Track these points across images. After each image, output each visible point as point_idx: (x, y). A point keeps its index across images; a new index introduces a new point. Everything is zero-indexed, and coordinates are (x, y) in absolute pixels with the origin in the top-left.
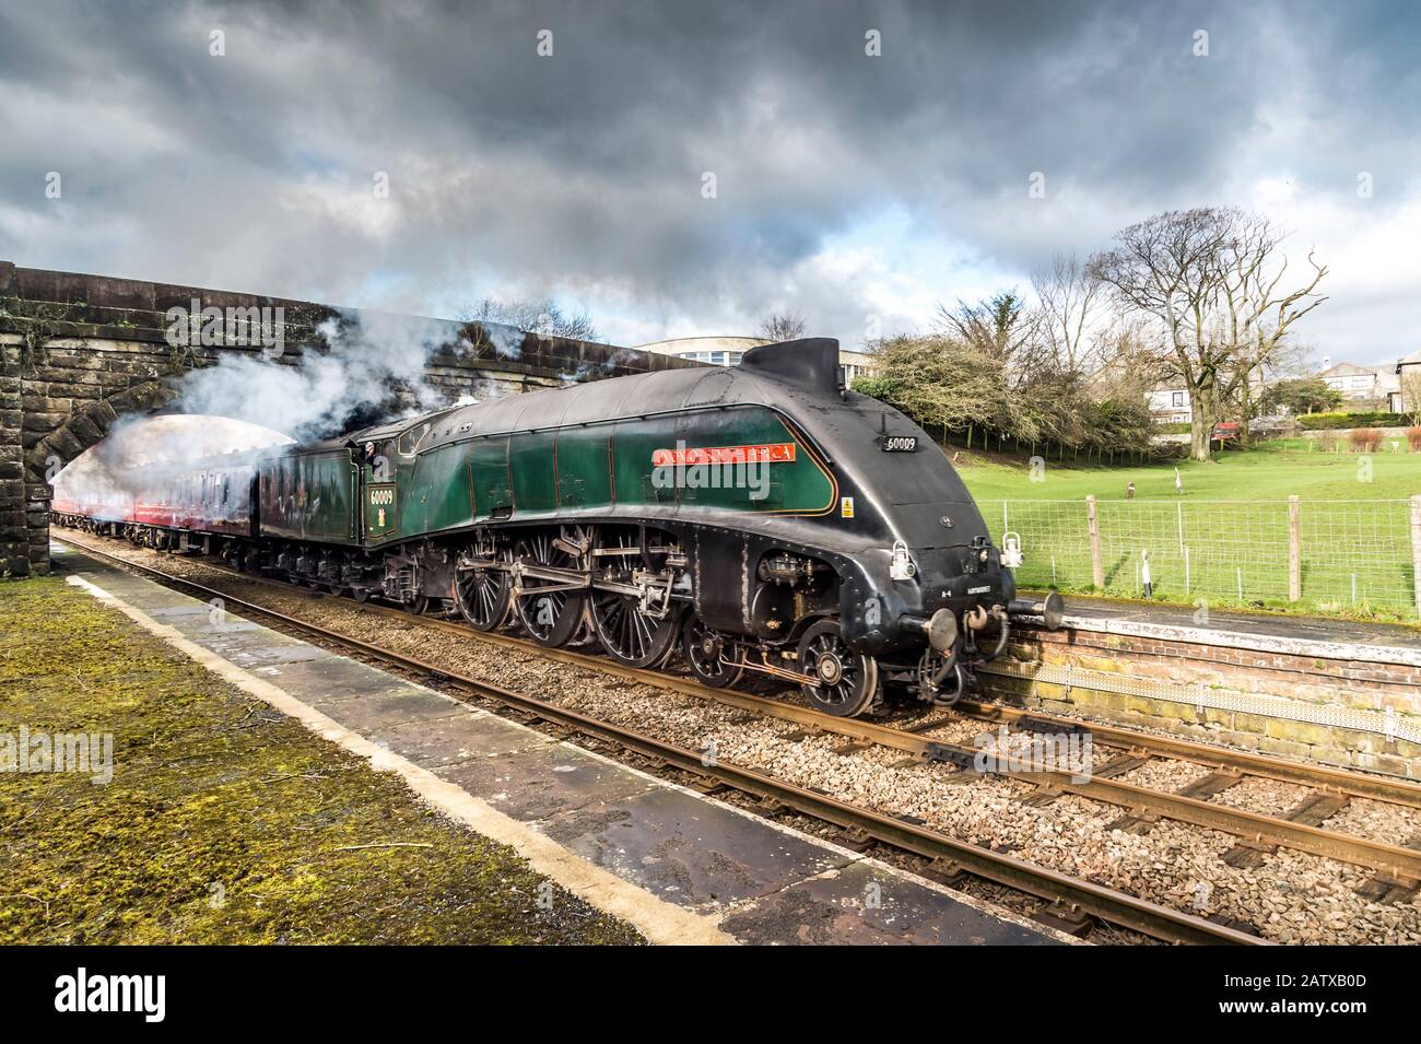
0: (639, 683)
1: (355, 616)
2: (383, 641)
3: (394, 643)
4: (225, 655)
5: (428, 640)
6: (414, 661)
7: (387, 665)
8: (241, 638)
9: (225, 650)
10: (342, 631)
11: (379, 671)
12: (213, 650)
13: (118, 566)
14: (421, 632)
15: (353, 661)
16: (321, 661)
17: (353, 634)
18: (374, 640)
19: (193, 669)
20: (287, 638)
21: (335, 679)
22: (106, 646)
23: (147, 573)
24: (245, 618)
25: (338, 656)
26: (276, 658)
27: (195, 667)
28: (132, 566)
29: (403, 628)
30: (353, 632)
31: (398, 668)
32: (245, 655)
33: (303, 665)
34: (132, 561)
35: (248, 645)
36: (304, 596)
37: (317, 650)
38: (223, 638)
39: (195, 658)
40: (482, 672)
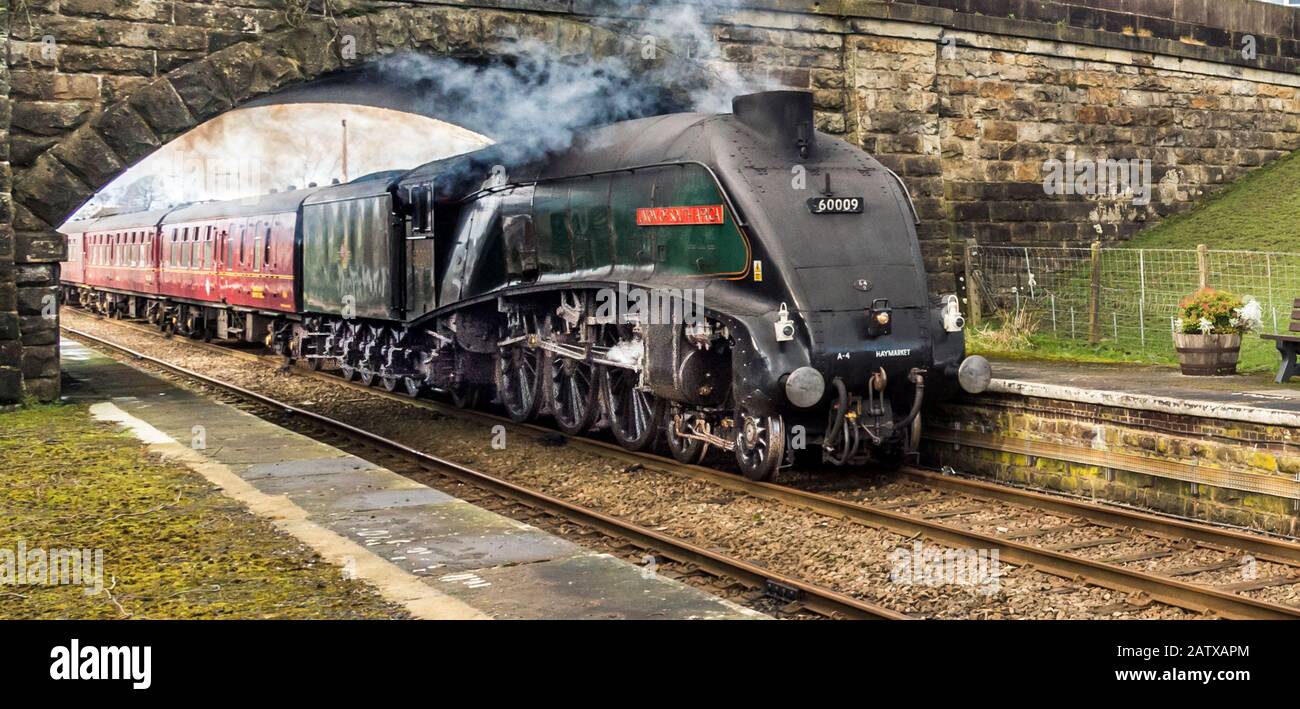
0: (1156, 603)
1: (625, 477)
2: (677, 524)
3: (698, 530)
4: (384, 551)
5: (761, 523)
6: (735, 561)
7: (684, 570)
8: (414, 519)
9: (383, 542)
10: (601, 505)
11: (670, 580)
12: (361, 541)
13: (185, 385)
14: (748, 509)
15: (621, 563)
16: (562, 561)
17: (622, 513)
18: (660, 521)
19: (325, 576)
20: (499, 519)
21: (586, 595)
22: (164, 533)
23: (240, 398)
24: (422, 481)
25: (593, 554)
26: (478, 555)
27: (329, 572)
28: (212, 385)
29: (713, 501)
30: (621, 508)
31: (705, 574)
32: (421, 550)
33: (528, 569)
34: (211, 376)
35: (428, 532)
36: (532, 441)
37: (555, 541)
38: (380, 520)
39: (328, 556)
40: (862, 581)
